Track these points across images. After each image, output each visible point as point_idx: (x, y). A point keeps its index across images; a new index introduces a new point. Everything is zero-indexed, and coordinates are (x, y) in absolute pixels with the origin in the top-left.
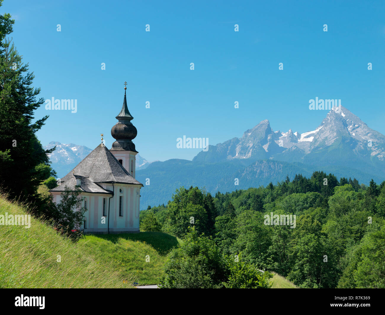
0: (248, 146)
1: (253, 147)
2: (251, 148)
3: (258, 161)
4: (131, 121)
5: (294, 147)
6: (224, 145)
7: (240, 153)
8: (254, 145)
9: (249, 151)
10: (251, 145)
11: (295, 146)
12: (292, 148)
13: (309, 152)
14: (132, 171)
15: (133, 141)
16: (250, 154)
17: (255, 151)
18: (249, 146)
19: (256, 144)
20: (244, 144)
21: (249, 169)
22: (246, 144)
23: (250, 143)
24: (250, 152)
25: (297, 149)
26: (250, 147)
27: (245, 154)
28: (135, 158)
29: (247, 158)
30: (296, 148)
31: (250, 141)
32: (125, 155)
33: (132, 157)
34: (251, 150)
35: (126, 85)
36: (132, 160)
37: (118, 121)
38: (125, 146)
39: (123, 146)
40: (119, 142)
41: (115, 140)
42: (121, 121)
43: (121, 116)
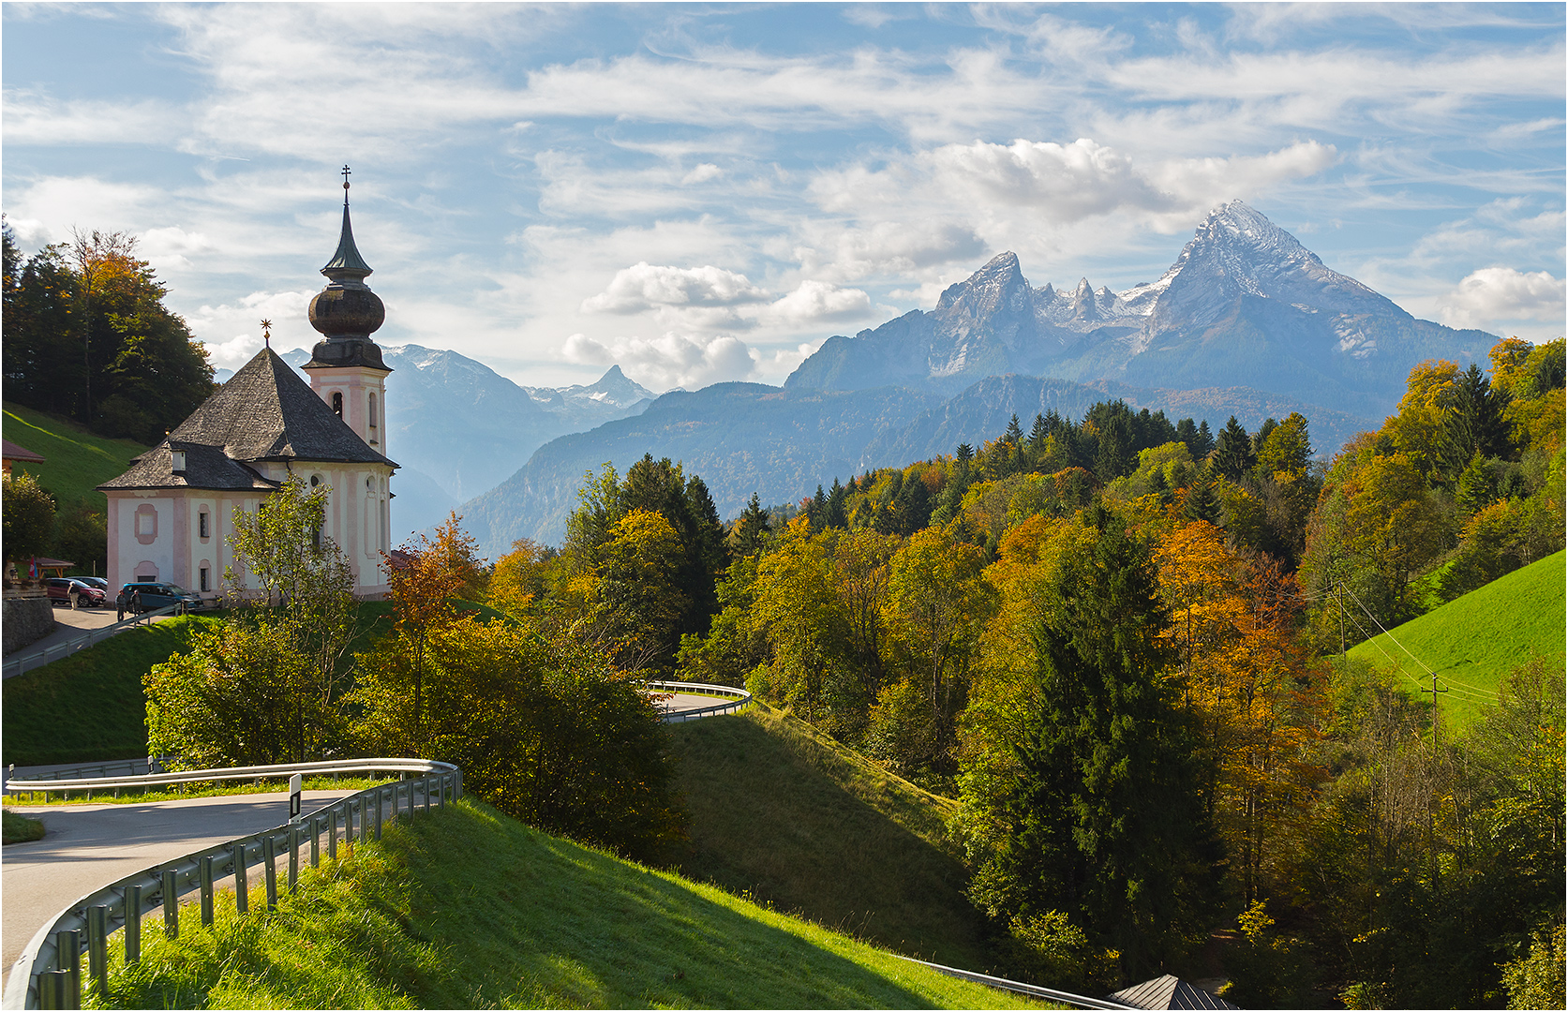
0: (953, 336)
1: (971, 339)
2: (963, 343)
3: (986, 381)
4: (366, 281)
6: (881, 335)
8: (972, 330)
9: (958, 351)
10: (964, 332)
13: (1142, 349)
14: (373, 426)
15: (375, 337)
16: (961, 360)
17: (975, 350)
18: (957, 336)
19: (980, 329)
20: (943, 331)
22: (946, 328)
23: (960, 328)
24: (962, 354)
26: (962, 338)
27: (946, 360)
28: (381, 387)
29: (951, 372)
31: (961, 322)
32: (348, 378)
33: (373, 385)
34: (964, 348)
35: (346, 173)
36: (372, 395)
37: (327, 281)
38: (348, 353)
39: (344, 352)
40: (331, 340)
41: (322, 336)
42: (337, 282)
43: (338, 266)
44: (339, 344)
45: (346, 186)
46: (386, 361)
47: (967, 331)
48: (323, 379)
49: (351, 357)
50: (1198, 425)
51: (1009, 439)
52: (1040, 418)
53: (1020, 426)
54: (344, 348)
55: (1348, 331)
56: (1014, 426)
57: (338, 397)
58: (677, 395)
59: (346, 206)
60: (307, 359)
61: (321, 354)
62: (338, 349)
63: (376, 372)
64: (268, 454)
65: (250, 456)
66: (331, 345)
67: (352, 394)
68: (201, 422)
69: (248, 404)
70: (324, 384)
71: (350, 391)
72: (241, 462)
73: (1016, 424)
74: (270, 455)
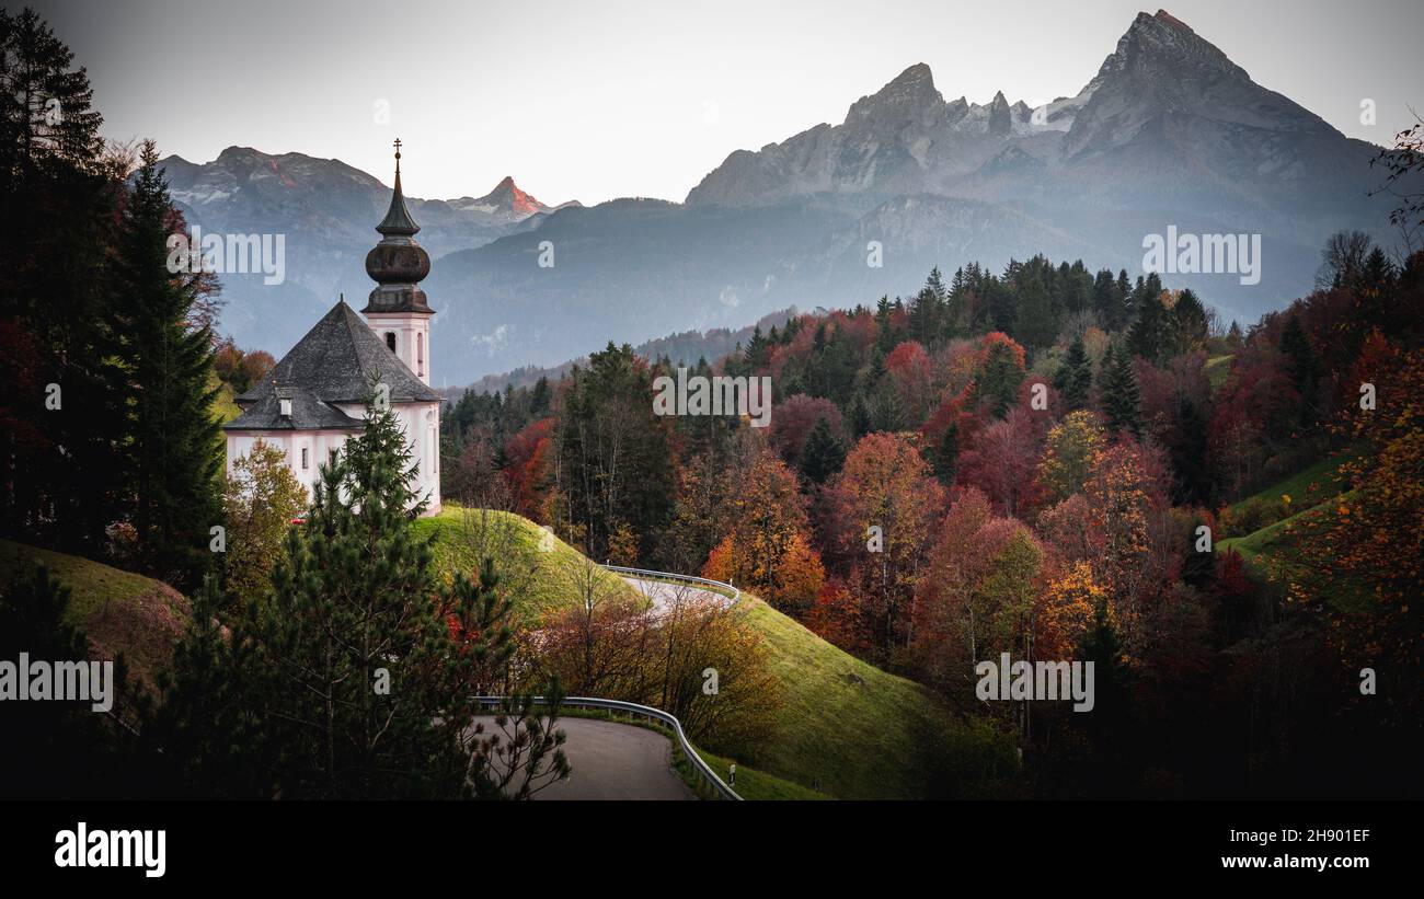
0: (862, 151)
1: (880, 154)
2: (872, 159)
3: (895, 199)
4: (414, 238)
5: (1011, 149)
6: (787, 149)
7: (838, 174)
8: (881, 145)
9: (867, 166)
10: (873, 148)
11: (1016, 149)
12: (1003, 153)
15: (422, 286)
16: (869, 178)
17: (885, 165)
18: (866, 152)
19: (890, 145)
21: (866, 225)
22: (855, 143)
23: (869, 142)
24: (871, 170)
25: (1019, 156)
26: (871, 154)
27: (854, 174)
29: (860, 190)
30: (1017, 154)
31: (870, 137)
32: (400, 322)
33: (421, 327)
34: (873, 164)
35: (398, 146)
36: (420, 334)
37: (381, 237)
38: (401, 300)
39: (397, 299)
40: (385, 289)
41: (377, 284)
42: (389, 238)
43: (389, 226)
44: (393, 292)
45: (398, 156)
46: (430, 305)
47: (877, 145)
48: (379, 322)
49: (403, 303)
50: (1116, 277)
51: (929, 293)
52: (959, 273)
53: (941, 281)
54: (397, 295)
55: (1275, 150)
56: (935, 278)
57: (391, 338)
59: (398, 172)
60: (365, 304)
61: (376, 300)
62: (392, 296)
63: (425, 315)
64: (351, 397)
65: (336, 398)
66: (385, 293)
67: (404, 335)
68: (291, 367)
69: (330, 352)
70: (380, 326)
71: (402, 332)
72: (327, 403)
73: (937, 279)
74: (354, 398)
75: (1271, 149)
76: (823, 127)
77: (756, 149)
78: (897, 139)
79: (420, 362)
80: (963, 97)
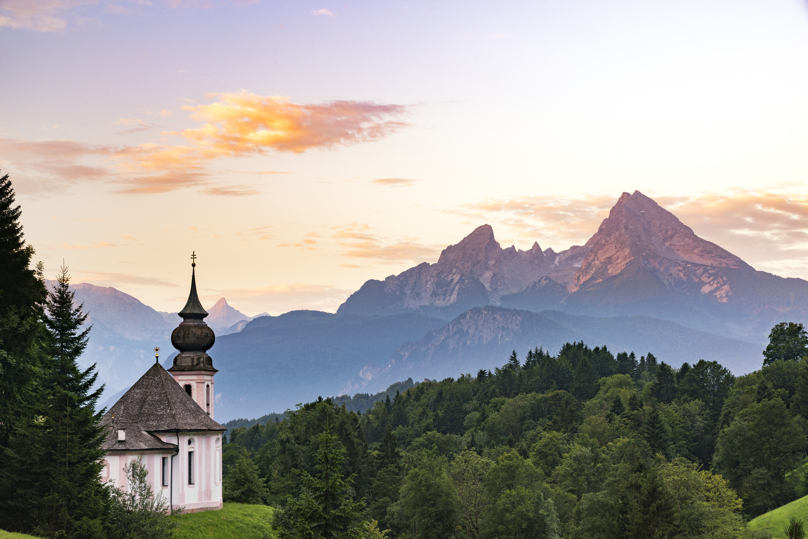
0: (449, 280)
1: (461, 281)
2: (456, 285)
3: (471, 310)
4: (205, 320)
5: (544, 278)
6: (401, 279)
7: (434, 295)
8: (461, 276)
9: (453, 290)
10: (457, 278)
11: (547, 278)
12: (539, 281)
13: (576, 289)
15: (209, 352)
16: (454, 297)
17: (464, 289)
18: (452, 280)
19: (467, 276)
21: (453, 327)
22: (445, 275)
23: (454, 274)
24: (455, 292)
25: (549, 283)
26: (455, 281)
27: (445, 295)
29: (448, 304)
30: (548, 281)
31: (454, 270)
32: (195, 377)
33: (208, 381)
34: (457, 288)
35: (194, 258)
36: (208, 386)
37: (182, 320)
38: (195, 362)
39: (193, 362)
40: (185, 355)
41: (179, 352)
42: (187, 320)
43: (188, 312)
44: (190, 357)
45: (194, 265)
46: (215, 366)
47: (459, 277)
48: (180, 378)
49: (197, 364)
51: (510, 366)
52: (530, 353)
53: (518, 358)
54: (193, 359)
55: (711, 278)
56: (514, 358)
57: (188, 388)
58: (264, 320)
59: (193, 276)
60: (171, 365)
61: (178, 362)
62: (189, 359)
63: (211, 373)
64: (166, 428)
65: (155, 429)
66: (185, 357)
67: (197, 387)
68: (122, 408)
69: (149, 397)
70: (182, 380)
71: (196, 384)
72: (149, 432)
73: (515, 357)
74: (167, 428)
75: (709, 277)
76: (424, 265)
77: (382, 279)
78: (472, 272)
79: (208, 405)
80: (513, 246)
